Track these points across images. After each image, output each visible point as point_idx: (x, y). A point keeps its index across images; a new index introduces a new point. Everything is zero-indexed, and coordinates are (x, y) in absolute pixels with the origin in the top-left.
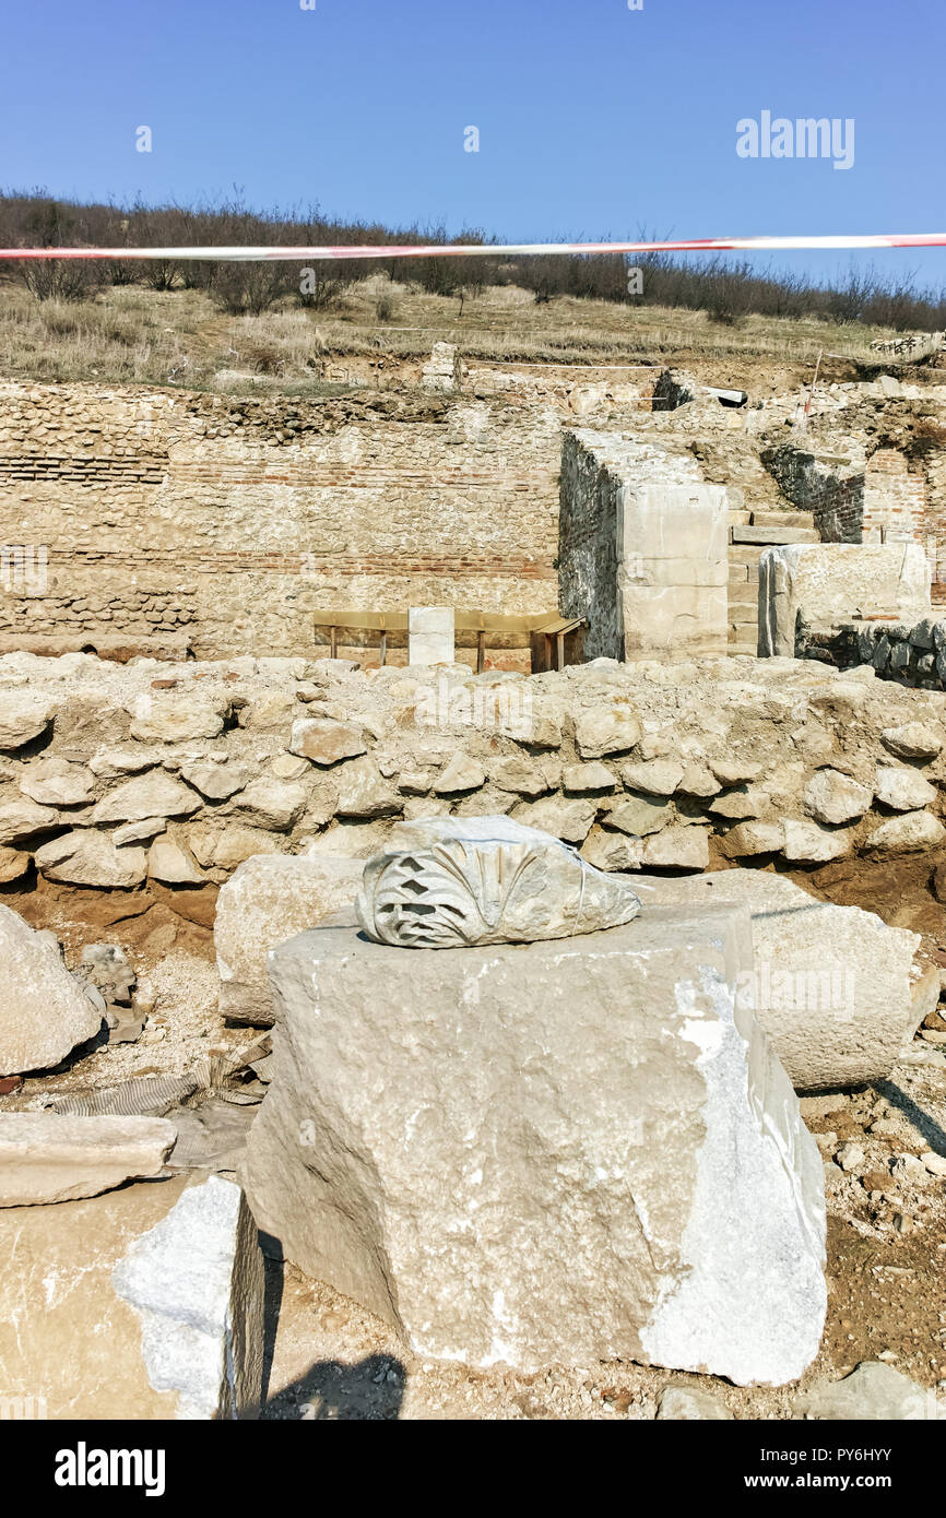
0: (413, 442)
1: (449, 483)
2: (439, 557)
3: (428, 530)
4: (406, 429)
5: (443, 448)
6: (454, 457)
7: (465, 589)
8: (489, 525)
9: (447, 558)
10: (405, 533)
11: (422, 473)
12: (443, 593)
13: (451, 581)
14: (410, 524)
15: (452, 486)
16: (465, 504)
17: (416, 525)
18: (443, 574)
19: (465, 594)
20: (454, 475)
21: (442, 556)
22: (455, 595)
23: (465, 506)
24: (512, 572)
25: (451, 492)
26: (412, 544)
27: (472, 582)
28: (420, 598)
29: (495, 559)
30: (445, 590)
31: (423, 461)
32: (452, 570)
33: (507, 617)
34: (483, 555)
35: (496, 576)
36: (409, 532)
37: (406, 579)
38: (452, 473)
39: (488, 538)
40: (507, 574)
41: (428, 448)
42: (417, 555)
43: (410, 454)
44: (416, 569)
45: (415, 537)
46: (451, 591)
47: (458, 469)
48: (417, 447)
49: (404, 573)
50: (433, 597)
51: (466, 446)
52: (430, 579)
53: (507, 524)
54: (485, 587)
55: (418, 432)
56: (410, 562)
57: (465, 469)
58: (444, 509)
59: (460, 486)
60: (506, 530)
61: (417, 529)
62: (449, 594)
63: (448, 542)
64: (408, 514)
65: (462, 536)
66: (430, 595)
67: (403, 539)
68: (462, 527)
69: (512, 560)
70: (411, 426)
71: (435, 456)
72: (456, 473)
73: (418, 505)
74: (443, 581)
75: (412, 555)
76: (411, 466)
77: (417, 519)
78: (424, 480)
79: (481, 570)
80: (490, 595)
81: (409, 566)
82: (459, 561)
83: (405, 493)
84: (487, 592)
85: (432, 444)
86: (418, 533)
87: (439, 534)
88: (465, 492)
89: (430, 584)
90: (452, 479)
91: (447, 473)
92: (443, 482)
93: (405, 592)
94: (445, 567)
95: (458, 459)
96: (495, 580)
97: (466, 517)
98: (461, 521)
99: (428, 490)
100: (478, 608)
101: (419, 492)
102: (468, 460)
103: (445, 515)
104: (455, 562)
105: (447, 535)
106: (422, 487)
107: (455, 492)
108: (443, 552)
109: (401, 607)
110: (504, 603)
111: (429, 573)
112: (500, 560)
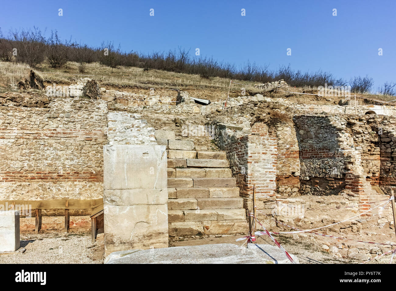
0: (30, 117)
1: (50, 137)
2: (45, 172)
3: (40, 159)
4: (26, 110)
5: (47, 120)
6: (53, 124)
7: (59, 187)
8: (72, 157)
9: (50, 173)
10: (27, 161)
11: (36, 131)
12: (48, 190)
13: (52, 184)
14: (29, 156)
15: (52, 138)
16: (59, 146)
17: (33, 157)
18: (47, 180)
19: (59, 190)
20: (53, 133)
21: (47, 172)
22: (54, 191)
23: (59, 148)
24: (84, 179)
25: (51, 141)
26: (30, 166)
27: (63, 184)
28: (35, 193)
29: (75, 173)
30: (49, 188)
31: (36, 126)
32: (52, 178)
33: (82, 200)
34: (69, 171)
35: (76, 181)
36: (29, 160)
37: (28, 183)
38: (52, 132)
39: (72, 163)
40: (82, 180)
41: (38, 120)
42: (34, 171)
43: (29, 122)
44: (33, 178)
45: (33, 163)
46: (52, 189)
47: (55, 130)
48: (33, 119)
49: (26, 181)
50: (42, 192)
51: (59, 119)
52: (41, 183)
53: (81, 156)
54: (70, 186)
55: (33, 112)
56: (30, 175)
57: (59, 130)
58: (48, 149)
59: (56, 138)
60: (81, 159)
61: (33, 159)
62: (51, 190)
63: (50, 165)
64: (28, 151)
65: (57, 162)
66: (41, 191)
67: (26, 165)
68: (58, 158)
69: (84, 173)
70: (29, 109)
71: (43, 124)
72: (54, 132)
73: (33, 147)
74: (48, 184)
75: (32, 172)
76: (30, 128)
77: (33, 154)
78: (37, 135)
79: (68, 178)
80: (73, 190)
81: (29, 177)
82: (56, 174)
83: (27, 141)
84: (72, 189)
85: (41, 118)
86: (34, 161)
87: (45, 161)
88: (59, 141)
89: (40, 186)
90: (52, 135)
91: (49, 132)
92: (47, 136)
93: (27, 190)
94: (49, 177)
95: (55, 125)
96: (75, 183)
97: (60, 153)
98: (57, 155)
99: (39, 140)
100: (67, 197)
101: (34, 141)
102: (60, 126)
103: (48, 152)
104: (54, 175)
105: (49, 162)
106: (36, 138)
107: (53, 141)
108: (48, 170)
109: (25, 197)
110: (80, 194)
111: (40, 180)
112: (78, 173)
